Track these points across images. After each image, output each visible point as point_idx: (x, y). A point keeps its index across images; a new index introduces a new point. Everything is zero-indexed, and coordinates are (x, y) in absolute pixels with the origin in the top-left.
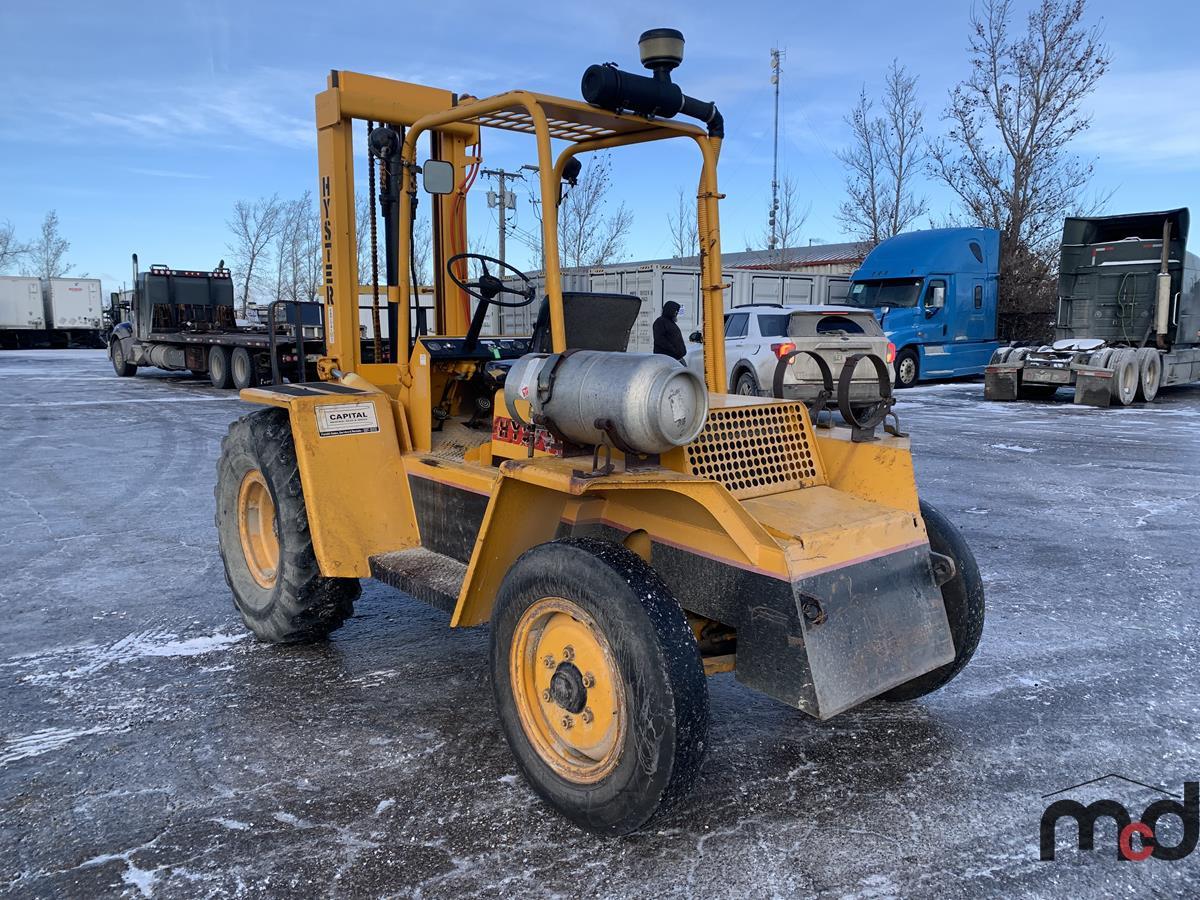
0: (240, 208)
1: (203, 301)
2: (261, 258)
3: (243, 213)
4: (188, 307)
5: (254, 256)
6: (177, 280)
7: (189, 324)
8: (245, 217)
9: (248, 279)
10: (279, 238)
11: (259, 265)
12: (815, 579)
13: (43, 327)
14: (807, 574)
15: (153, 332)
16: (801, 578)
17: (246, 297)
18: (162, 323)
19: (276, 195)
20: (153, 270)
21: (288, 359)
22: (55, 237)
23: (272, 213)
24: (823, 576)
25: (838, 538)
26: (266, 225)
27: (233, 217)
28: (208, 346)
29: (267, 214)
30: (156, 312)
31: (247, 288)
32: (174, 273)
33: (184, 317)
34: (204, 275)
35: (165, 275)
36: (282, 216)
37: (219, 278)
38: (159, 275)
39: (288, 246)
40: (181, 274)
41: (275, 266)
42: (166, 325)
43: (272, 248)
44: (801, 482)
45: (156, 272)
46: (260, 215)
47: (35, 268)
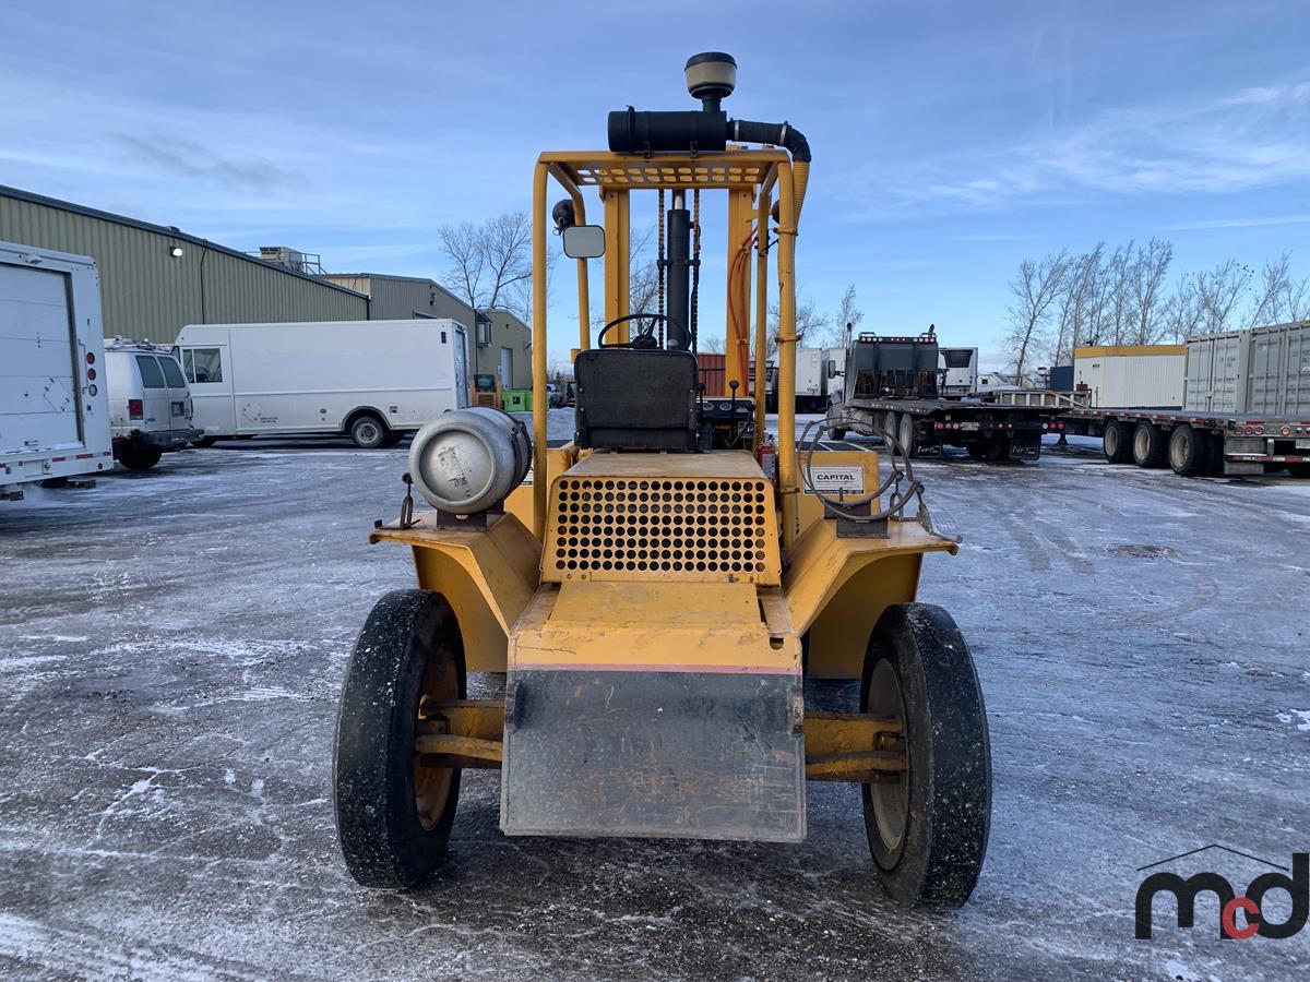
0: (1024, 267)
1: (907, 367)
2: (1042, 320)
3: (1027, 272)
4: (890, 372)
5: (1034, 317)
6: (883, 347)
7: (887, 389)
8: (1028, 277)
9: (1026, 343)
10: (1065, 297)
11: (1039, 327)
12: (550, 674)
13: (818, 394)
14: (538, 666)
15: (855, 397)
16: (526, 668)
17: (1021, 361)
18: (864, 389)
19: (1065, 249)
20: (861, 338)
21: (940, 426)
22: (853, 309)
23: (1058, 270)
24: (563, 674)
25: (602, 634)
26: (1051, 284)
27: (1016, 276)
28: (887, 411)
29: (1052, 273)
30: (859, 378)
31: (1023, 352)
32: (880, 340)
33: (886, 383)
34: (909, 341)
35: (872, 342)
36: (1070, 273)
37: (924, 343)
38: (866, 342)
39: (1073, 305)
40: (887, 340)
41: (1056, 327)
42: (868, 392)
43: (1055, 309)
44: (731, 576)
45: (864, 340)
46: (1046, 273)
47: (833, 339)
